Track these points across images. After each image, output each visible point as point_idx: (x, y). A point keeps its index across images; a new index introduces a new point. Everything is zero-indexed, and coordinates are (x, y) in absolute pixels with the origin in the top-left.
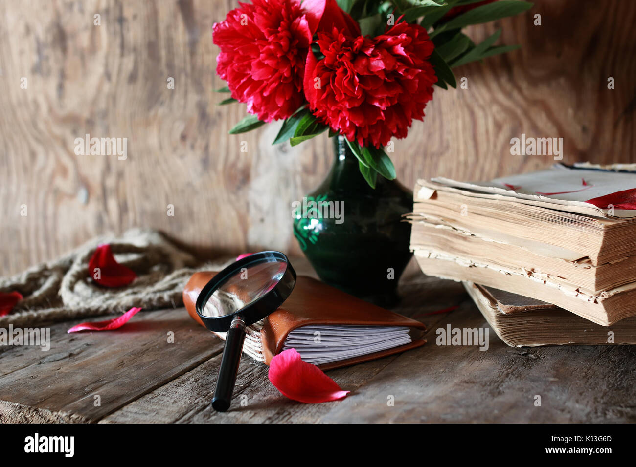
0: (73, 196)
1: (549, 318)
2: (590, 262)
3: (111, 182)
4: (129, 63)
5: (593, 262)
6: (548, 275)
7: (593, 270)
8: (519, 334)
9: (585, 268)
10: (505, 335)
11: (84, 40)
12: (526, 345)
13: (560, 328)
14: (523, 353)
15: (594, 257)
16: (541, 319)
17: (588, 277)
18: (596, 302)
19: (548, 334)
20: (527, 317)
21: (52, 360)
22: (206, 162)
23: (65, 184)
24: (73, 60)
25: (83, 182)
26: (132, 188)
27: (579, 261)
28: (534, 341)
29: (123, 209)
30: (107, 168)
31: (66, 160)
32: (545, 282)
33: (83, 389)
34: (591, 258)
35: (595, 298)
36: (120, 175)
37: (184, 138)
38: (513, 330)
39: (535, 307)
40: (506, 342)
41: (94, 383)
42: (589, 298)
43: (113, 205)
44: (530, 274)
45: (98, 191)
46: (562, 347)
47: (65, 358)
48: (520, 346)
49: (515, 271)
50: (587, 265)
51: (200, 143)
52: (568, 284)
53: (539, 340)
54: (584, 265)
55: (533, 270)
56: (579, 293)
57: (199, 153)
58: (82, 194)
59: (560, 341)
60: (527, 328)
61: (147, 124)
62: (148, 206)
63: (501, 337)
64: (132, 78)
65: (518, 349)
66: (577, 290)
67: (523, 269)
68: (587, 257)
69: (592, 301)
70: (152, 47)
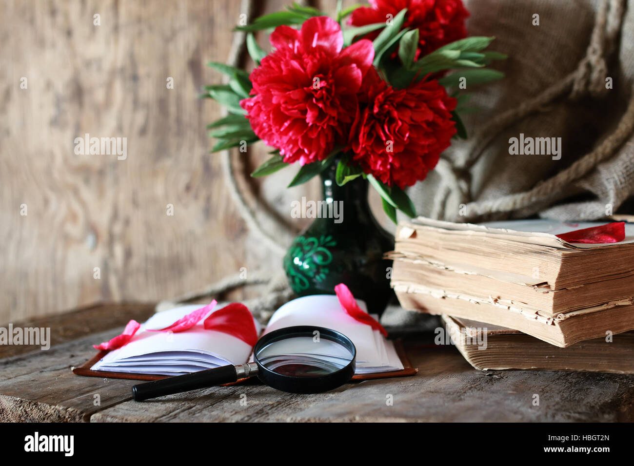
0: (81, 241)
1: (513, 344)
2: (549, 287)
3: (118, 228)
4: (140, 118)
5: (551, 286)
6: (512, 301)
7: (551, 294)
8: (485, 358)
9: (544, 293)
10: (473, 359)
11: (99, 95)
12: (491, 369)
13: (523, 353)
14: (488, 374)
15: (552, 283)
16: (507, 344)
17: (546, 301)
18: (553, 324)
19: (513, 358)
20: (493, 342)
21: (53, 369)
22: (208, 212)
23: (75, 230)
24: (88, 114)
25: (92, 229)
26: (137, 235)
27: (538, 285)
28: (499, 365)
29: (128, 254)
30: (115, 216)
31: (77, 207)
32: (509, 308)
33: (79, 390)
34: (549, 284)
35: (552, 319)
36: (127, 222)
37: (188, 188)
38: (480, 353)
39: (500, 332)
40: (473, 365)
41: (90, 387)
42: (547, 320)
43: (119, 251)
44: (496, 301)
45: (104, 236)
46: (524, 371)
47: (65, 368)
48: (486, 369)
49: (482, 299)
50: (546, 290)
51: (203, 194)
52: (529, 308)
53: (505, 364)
54: (543, 289)
55: (499, 298)
56: (538, 316)
57: (201, 202)
58: (90, 240)
59: (523, 365)
60: (493, 353)
61: (155, 174)
62: (152, 252)
63: (469, 360)
64: (143, 132)
65: (483, 372)
66: (537, 313)
67: (490, 297)
68: (546, 283)
69: (550, 323)
70: (162, 104)
